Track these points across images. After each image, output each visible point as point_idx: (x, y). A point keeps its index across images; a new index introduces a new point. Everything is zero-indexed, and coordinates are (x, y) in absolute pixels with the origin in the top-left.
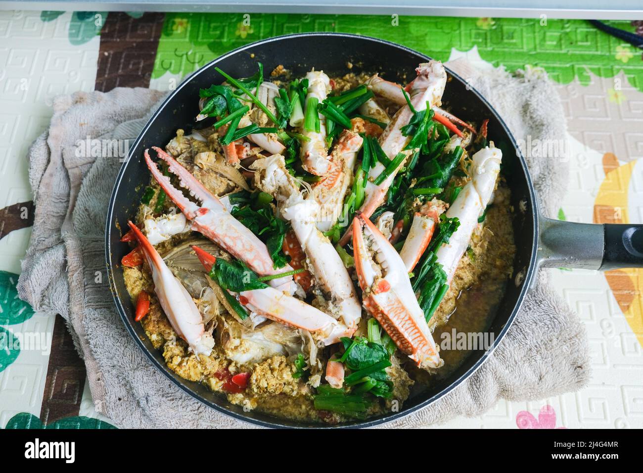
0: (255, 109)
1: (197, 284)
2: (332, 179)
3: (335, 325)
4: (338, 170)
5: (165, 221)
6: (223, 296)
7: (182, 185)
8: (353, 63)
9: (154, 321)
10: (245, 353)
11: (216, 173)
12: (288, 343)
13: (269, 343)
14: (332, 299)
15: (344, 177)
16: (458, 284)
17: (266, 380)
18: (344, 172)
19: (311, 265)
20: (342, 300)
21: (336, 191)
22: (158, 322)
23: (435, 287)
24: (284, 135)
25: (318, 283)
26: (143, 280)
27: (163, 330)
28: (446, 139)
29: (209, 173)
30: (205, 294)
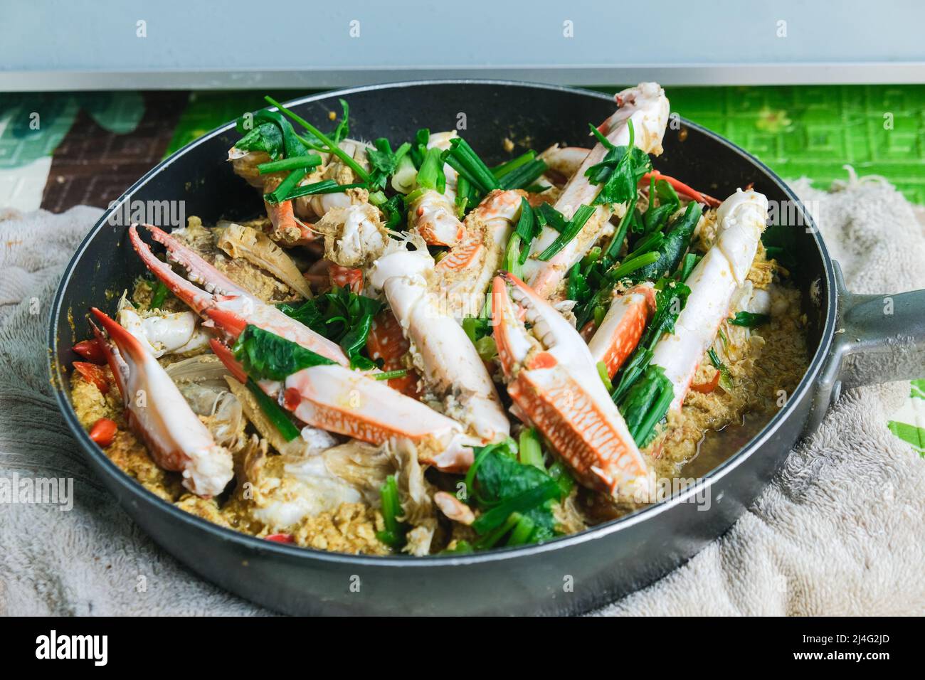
0: (332, 164)
1: (208, 394)
2: (464, 257)
3: (458, 432)
4: (475, 243)
5: (157, 318)
6: (253, 405)
7: (194, 276)
8: (513, 140)
9: (123, 450)
10: (288, 500)
11: (255, 267)
12: (370, 479)
13: (334, 485)
14: (454, 393)
15: (485, 254)
16: (699, 420)
17: (326, 537)
18: (485, 245)
19: (418, 354)
20: (471, 393)
21: (472, 275)
22: (129, 453)
23: (648, 390)
24: (380, 197)
25: (430, 384)
26: (107, 408)
27: (137, 464)
28: (673, 204)
29: (242, 267)
30: (222, 407)
